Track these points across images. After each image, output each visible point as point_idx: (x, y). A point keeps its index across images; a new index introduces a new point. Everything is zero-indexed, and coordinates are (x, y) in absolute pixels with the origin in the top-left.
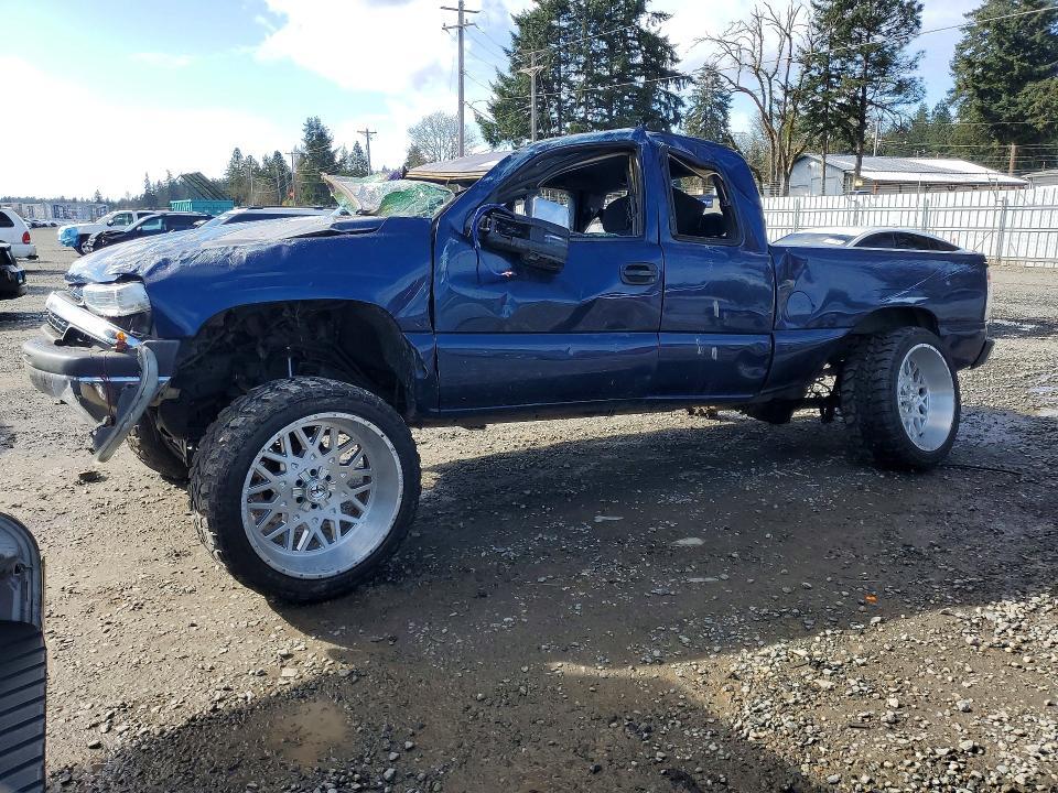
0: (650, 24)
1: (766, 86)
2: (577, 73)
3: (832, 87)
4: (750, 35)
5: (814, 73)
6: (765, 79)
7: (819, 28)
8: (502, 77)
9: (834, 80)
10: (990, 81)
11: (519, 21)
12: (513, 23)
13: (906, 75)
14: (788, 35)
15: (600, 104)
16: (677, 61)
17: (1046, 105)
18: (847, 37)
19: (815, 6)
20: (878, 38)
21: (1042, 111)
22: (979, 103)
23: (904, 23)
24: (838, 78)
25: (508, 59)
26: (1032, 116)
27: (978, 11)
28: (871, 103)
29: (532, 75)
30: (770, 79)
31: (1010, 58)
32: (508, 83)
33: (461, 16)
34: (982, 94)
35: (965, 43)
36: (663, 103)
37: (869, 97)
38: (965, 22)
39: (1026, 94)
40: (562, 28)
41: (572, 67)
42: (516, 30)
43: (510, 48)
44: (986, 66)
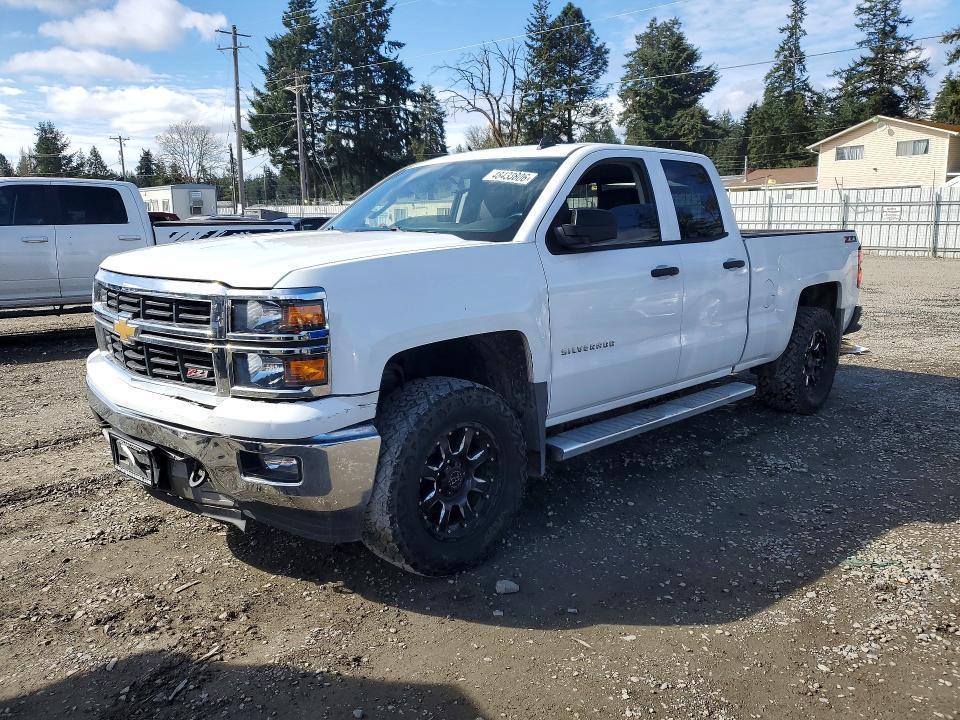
0: (388, 50)
1: (495, 107)
2: (326, 91)
3: (546, 110)
4: (479, 65)
5: (530, 98)
6: (494, 102)
7: (532, 63)
8: (259, 93)
9: (546, 104)
10: (651, 107)
11: (272, 43)
12: (267, 44)
13: (600, 102)
14: (512, 67)
15: (349, 118)
16: (412, 82)
17: (693, 127)
18: (553, 71)
19: (529, 46)
20: (578, 72)
21: (691, 132)
22: (646, 125)
23: (595, 63)
24: (550, 102)
25: (264, 77)
26: (684, 135)
27: (635, 52)
28: (575, 123)
29: (296, 92)
30: (497, 102)
31: (665, 91)
32: (264, 98)
33: (235, 39)
34: (646, 118)
35: (627, 76)
36: (403, 119)
37: (573, 118)
38: (626, 61)
39: (679, 119)
40: (311, 51)
41: (321, 85)
42: (270, 51)
43: (267, 67)
44: (648, 97)
